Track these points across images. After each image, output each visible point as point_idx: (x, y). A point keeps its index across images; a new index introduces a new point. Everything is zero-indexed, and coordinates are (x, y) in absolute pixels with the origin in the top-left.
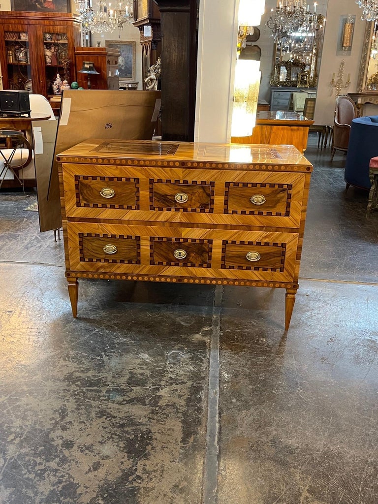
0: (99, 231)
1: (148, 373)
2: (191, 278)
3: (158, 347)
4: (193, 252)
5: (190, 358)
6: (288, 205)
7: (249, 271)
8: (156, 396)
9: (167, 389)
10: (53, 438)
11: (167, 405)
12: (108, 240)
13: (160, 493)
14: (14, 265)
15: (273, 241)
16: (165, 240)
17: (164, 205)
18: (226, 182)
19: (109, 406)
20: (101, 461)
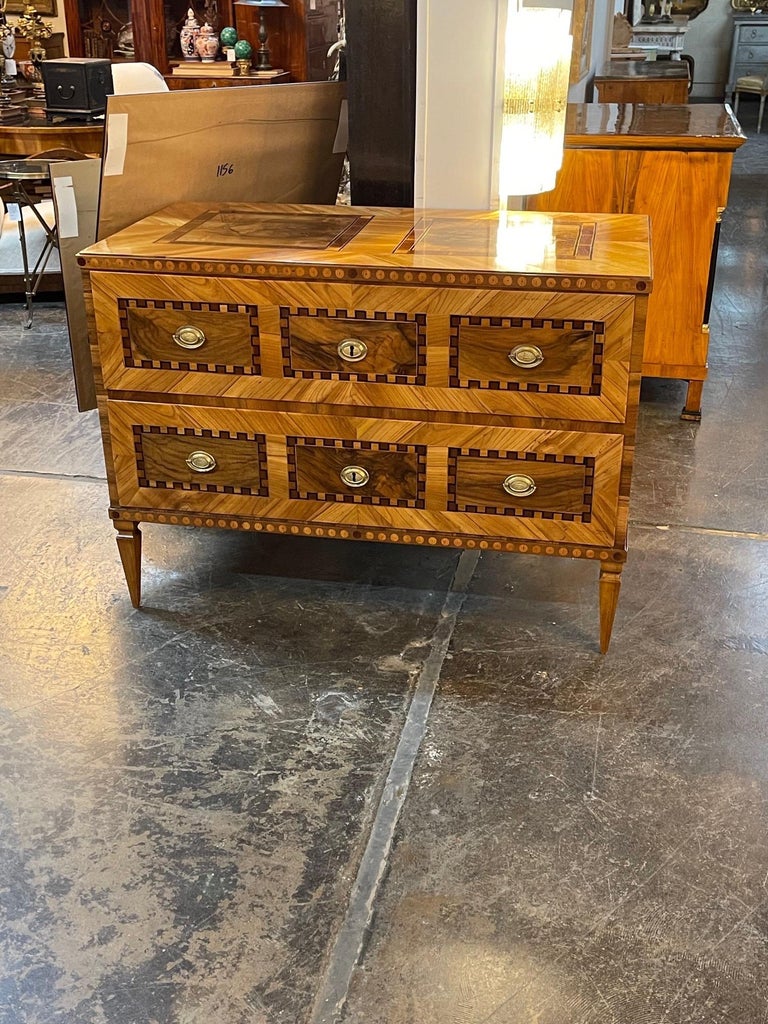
0: (176, 422)
1: (263, 739)
2: (382, 529)
3: (300, 682)
4: (384, 472)
5: (365, 710)
6: (597, 370)
7: (512, 519)
8: (267, 791)
9: (295, 778)
10: (32, 872)
11: (286, 815)
12: (197, 441)
13: (222, 1001)
14: (33, 479)
15: (563, 451)
16: (320, 444)
17: (313, 365)
18: (452, 316)
19: (162, 810)
20: (118, 925)
